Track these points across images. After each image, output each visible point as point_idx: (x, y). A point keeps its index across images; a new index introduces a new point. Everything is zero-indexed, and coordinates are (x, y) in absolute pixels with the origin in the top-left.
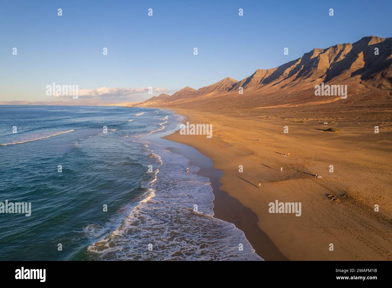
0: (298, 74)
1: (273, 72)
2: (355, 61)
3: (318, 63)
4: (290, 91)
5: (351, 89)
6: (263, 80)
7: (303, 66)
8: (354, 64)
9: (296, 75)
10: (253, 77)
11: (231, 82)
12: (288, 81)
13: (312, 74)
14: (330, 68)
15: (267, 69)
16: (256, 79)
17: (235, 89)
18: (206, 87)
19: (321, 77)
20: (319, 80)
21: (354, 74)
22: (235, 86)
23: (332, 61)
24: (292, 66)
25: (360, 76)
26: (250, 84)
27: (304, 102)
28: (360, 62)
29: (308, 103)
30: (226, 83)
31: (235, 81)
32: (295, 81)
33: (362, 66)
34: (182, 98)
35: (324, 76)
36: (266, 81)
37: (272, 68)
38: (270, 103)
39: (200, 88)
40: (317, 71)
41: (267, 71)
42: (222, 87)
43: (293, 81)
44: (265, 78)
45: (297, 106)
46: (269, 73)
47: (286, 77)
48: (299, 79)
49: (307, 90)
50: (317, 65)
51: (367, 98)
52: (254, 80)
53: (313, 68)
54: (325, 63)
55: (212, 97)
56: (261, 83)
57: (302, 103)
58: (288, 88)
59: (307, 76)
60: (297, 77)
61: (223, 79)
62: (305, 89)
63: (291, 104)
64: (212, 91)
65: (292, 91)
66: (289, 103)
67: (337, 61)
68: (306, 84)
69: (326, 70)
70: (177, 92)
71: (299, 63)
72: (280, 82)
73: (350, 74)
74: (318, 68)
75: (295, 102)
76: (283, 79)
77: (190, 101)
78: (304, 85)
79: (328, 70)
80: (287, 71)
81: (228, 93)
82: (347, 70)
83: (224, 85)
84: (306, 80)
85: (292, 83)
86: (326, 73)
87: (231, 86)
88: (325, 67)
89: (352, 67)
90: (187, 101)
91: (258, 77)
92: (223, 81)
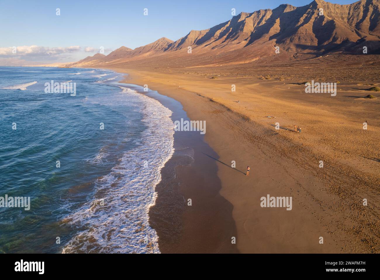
0: (227, 36)
1: (206, 33)
2: (273, 26)
3: (244, 27)
4: (218, 52)
5: (267, 51)
6: (196, 41)
7: (231, 29)
8: (272, 29)
9: (225, 37)
10: (187, 38)
11: (167, 42)
12: (218, 42)
13: (238, 36)
14: (254, 32)
15: (200, 30)
16: (190, 40)
17: (170, 50)
18: (142, 47)
19: (246, 40)
20: (244, 42)
21: (271, 38)
22: (171, 46)
23: (255, 25)
24: (222, 29)
25: (275, 40)
26: (184, 44)
27: (227, 62)
28: (276, 28)
29: (231, 63)
30: (162, 43)
31: (172, 41)
32: (224, 43)
33: (278, 31)
34: (119, 58)
35: (248, 39)
36: (199, 42)
37: (205, 29)
38: (200, 63)
39: (137, 47)
40: (243, 34)
41: (200, 32)
42: (158, 47)
43: (223, 42)
44: (198, 39)
45: (221, 65)
46: (202, 34)
47: (216, 38)
48: (227, 41)
49: (233, 52)
50: (243, 28)
51: (276, 59)
52: (188, 41)
53: (239, 31)
54: (250, 27)
55: (148, 57)
56: (195, 44)
57: (226, 63)
58: (217, 49)
59: (234, 38)
60: (226, 39)
61: (158, 39)
62: (231, 50)
63: (217, 64)
64: (149, 51)
65: (220, 52)
66: (216, 63)
67: (260, 25)
68: (233, 46)
69: (251, 33)
70: (113, 52)
71: (228, 25)
72: (210, 44)
73: (268, 37)
74: (244, 31)
75: (220, 62)
76: (214, 40)
77: (127, 61)
78: (231, 47)
79: (252, 33)
80: (218, 33)
81: (163, 54)
82: (266, 34)
83: (160, 45)
84: (233, 42)
85: (221, 45)
86: (250, 36)
87: (167, 46)
88: (250, 30)
89: (270, 32)
90: (124, 62)
91: (192, 38)
92: (159, 40)
